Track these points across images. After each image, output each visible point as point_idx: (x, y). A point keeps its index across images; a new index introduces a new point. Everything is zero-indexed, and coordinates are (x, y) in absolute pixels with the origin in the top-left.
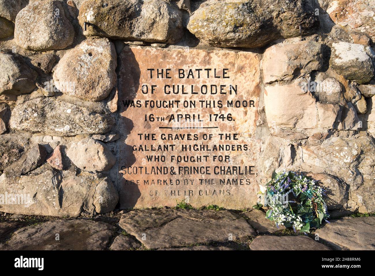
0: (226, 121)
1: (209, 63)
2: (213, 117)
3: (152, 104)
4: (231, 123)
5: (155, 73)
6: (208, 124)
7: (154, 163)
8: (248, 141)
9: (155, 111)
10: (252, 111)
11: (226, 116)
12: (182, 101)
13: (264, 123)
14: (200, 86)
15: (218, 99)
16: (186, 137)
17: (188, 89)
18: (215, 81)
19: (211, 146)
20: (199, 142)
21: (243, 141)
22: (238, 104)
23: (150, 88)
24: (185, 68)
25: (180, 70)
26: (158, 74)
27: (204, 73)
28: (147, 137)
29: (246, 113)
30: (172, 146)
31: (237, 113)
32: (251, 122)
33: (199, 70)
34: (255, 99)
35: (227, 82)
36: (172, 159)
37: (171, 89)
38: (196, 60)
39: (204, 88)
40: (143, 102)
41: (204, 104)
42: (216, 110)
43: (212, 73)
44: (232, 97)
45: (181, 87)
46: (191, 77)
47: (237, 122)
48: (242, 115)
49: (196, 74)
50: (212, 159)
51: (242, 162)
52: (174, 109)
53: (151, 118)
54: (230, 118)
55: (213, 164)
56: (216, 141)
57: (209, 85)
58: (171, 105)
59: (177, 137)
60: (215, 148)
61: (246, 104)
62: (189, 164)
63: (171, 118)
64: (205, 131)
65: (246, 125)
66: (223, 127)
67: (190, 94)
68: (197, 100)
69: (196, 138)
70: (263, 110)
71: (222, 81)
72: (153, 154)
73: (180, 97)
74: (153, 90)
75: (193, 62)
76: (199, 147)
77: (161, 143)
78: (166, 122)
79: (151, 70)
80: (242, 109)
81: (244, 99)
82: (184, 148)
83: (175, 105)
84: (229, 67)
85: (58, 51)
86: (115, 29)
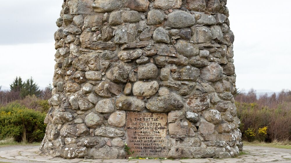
0: (157, 133)
1: (152, 117)
2: (154, 132)
3: (136, 128)
4: (159, 134)
5: (137, 119)
6: (152, 134)
7: (136, 146)
8: (164, 139)
9: (137, 130)
10: (165, 130)
11: (157, 132)
12: (144, 128)
13: (169, 133)
14: (150, 123)
15: (155, 127)
16: (146, 138)
17: (146, 124)
18: (154, 122)
19: (153, 140)
20: (150, 139)
21: (162, 139)
22: (161, 128)
23: (135, 124)
24: (145, 118)
25: (144, 118)
26: (138, 120)
27: (151, 119)
28: (134, 138)
29: (163, 131)
30: (141, 141)
31: (161, 131)
32: (165, 133)
33: (149, 118)
34: (166, 127)
35: (158, 122)
36: (141, 145)
37: (141, 124)
38: (149, 116)
39: (151, 124)
40: (133, 128)
41: (151, 128)
42: (154, 130)
43: (153, 119)
44: (159, 126)
45: (144, 123)
46: (147, 120)
47: (161, 134)
48: (162, 131)
49: (149, 120)
50: (153, 144)
51: (162, 145)
52: (142, 130)
53: (135, 132)
54: (158, 132)
55: (153, 146)
56: (154, 139)
57: (152, 123)
58: (141, 129)
59: (143, 138)
60: (154, 141)
61: (163, 128)
62: (147, 146)
63: (141, 132)
64: (151, 136)
65: (163, 134)
66: (156, 135)
67: (147, 126)
68: (149, 127)
69: (149, 138)
70: (168, 130)
71: (156, 122)
72: (136, 143)
73: (144, 126)
74: (136, 124)
75: (148, 116)
76: (149, 141)
77: (138, 140)
78: (140, 133)
79: (136, 118)
80: (162, 130)
81: (163, 127)
82: (145, 141)
83: (142, 129)
84: (158, 118)
85: (109, 113)
86: (127, 108)
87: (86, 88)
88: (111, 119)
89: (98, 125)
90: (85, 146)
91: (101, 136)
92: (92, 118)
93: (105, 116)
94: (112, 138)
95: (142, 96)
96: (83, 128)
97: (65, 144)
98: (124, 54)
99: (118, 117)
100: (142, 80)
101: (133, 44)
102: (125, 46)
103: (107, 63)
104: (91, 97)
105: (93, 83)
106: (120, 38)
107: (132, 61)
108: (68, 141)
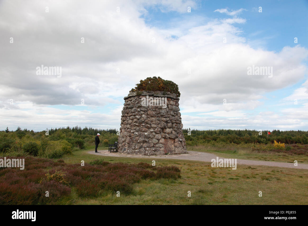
1: (170, 140)
6: (170, 146)
7: (166, 150)
15: (171, 144)
21: (173, 148)
32: (173, 146)
34: (173, 144)
37: (167, 143)
51: (173, 150)
55: (171, 150)
60: (171, 148)
67: (169, 143)
69: (169, 148)
77: (167, 148)
79: (166, 141)
84: (172, 141)
85: (160, 139)
86: (165, 138)
87: (152, 130)
88: (161, 141)
89: (157, 144)
90: (154, 151)
91: (158, 147)
92: (155, 141)
93: (159, 140)
94: (161, 148)
95: (168, 134)
96: (152, 145)
97: (145, 150)
98: (164, 119)
99: (162, 141)
100: (169, 128)
101: (166, 116)
102: (165, 116)
103: (159, 122)
104: (154, 133)
105: (154, 128)
106: (163, 114)
107: (167, 122)
108: (147, 149)
